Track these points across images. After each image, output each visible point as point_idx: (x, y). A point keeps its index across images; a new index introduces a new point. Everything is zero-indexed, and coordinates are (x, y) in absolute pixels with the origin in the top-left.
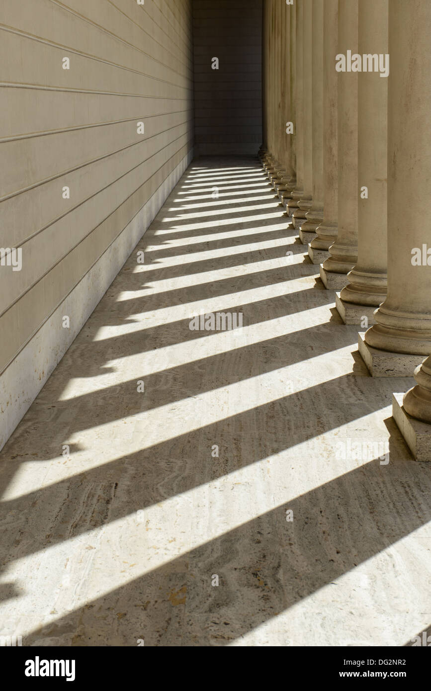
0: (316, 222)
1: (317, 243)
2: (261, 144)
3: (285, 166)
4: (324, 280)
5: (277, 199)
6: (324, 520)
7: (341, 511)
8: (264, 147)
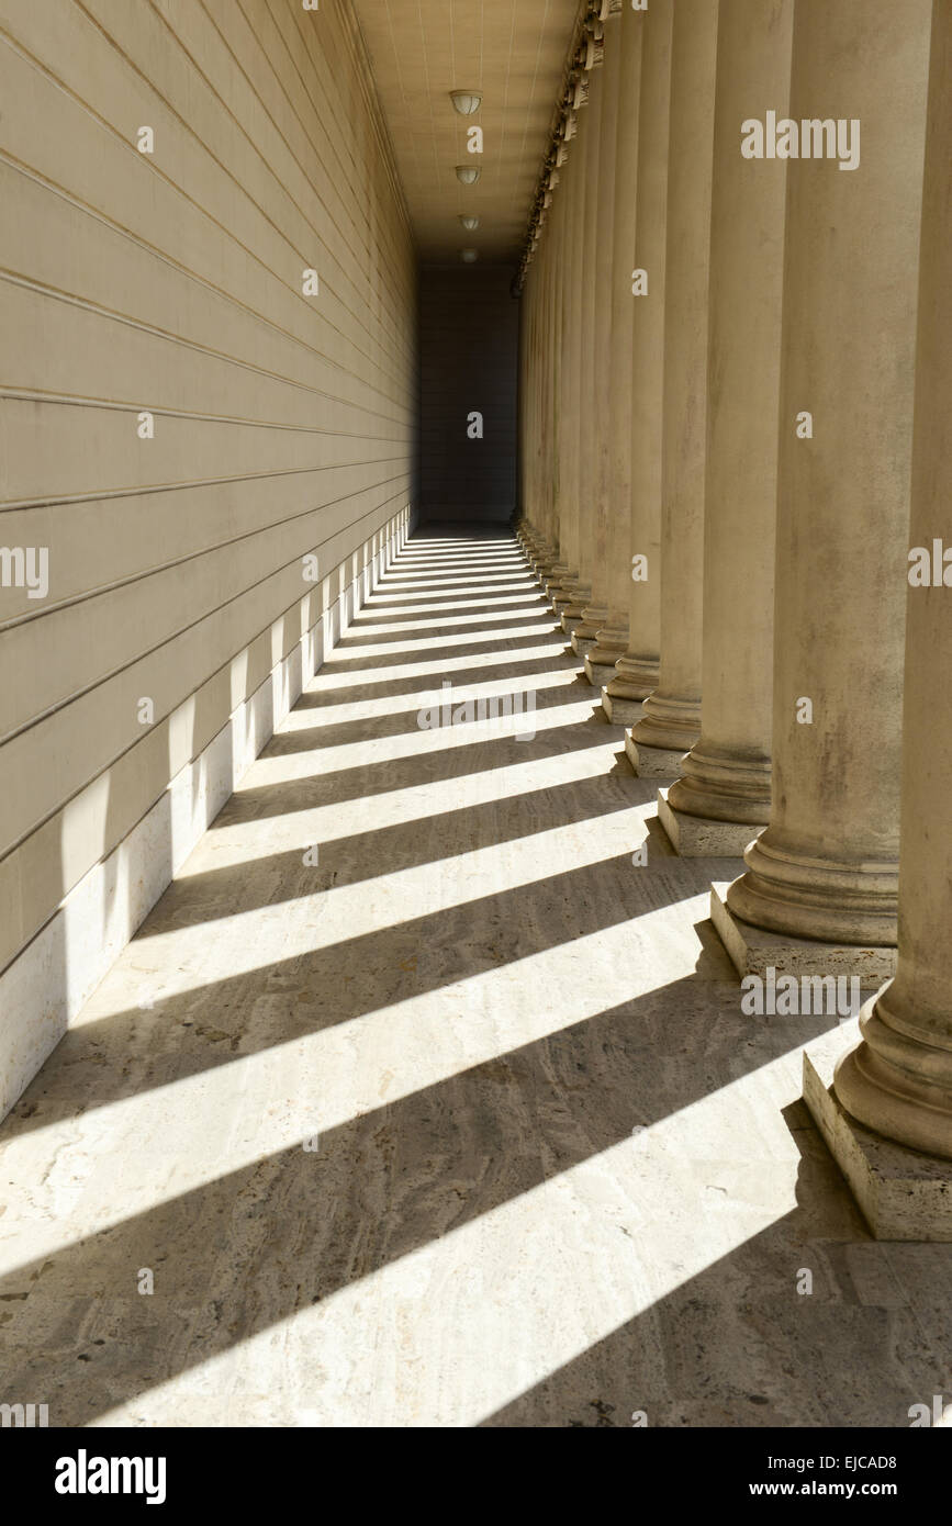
0: (583, 604)
1: (582, 630)
2: (514, 506)
3: (546, 535)
4: (590, 675)
5: (533, 578)
6: (569, 906)
7: (589, 899)
8: (518, 511)
